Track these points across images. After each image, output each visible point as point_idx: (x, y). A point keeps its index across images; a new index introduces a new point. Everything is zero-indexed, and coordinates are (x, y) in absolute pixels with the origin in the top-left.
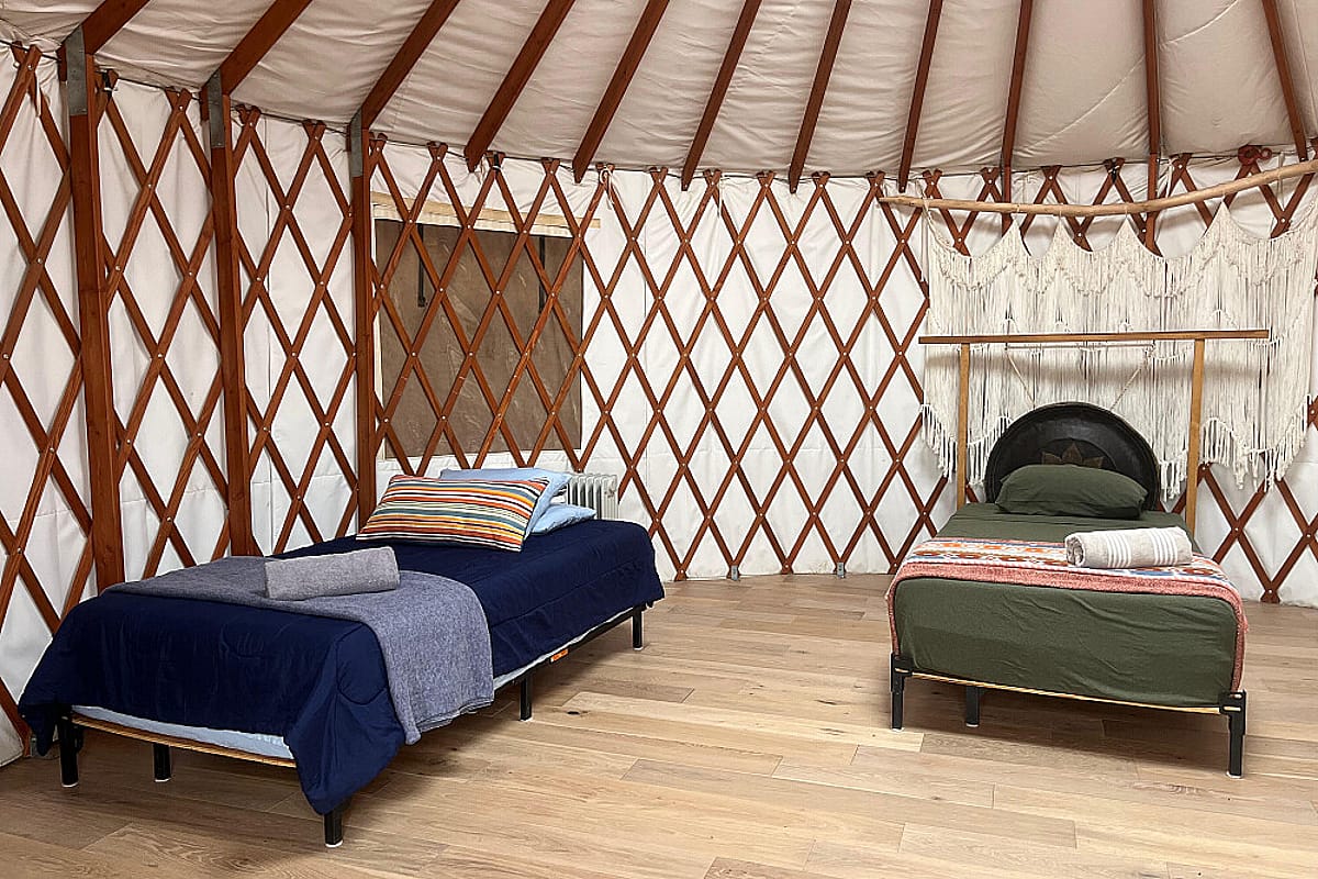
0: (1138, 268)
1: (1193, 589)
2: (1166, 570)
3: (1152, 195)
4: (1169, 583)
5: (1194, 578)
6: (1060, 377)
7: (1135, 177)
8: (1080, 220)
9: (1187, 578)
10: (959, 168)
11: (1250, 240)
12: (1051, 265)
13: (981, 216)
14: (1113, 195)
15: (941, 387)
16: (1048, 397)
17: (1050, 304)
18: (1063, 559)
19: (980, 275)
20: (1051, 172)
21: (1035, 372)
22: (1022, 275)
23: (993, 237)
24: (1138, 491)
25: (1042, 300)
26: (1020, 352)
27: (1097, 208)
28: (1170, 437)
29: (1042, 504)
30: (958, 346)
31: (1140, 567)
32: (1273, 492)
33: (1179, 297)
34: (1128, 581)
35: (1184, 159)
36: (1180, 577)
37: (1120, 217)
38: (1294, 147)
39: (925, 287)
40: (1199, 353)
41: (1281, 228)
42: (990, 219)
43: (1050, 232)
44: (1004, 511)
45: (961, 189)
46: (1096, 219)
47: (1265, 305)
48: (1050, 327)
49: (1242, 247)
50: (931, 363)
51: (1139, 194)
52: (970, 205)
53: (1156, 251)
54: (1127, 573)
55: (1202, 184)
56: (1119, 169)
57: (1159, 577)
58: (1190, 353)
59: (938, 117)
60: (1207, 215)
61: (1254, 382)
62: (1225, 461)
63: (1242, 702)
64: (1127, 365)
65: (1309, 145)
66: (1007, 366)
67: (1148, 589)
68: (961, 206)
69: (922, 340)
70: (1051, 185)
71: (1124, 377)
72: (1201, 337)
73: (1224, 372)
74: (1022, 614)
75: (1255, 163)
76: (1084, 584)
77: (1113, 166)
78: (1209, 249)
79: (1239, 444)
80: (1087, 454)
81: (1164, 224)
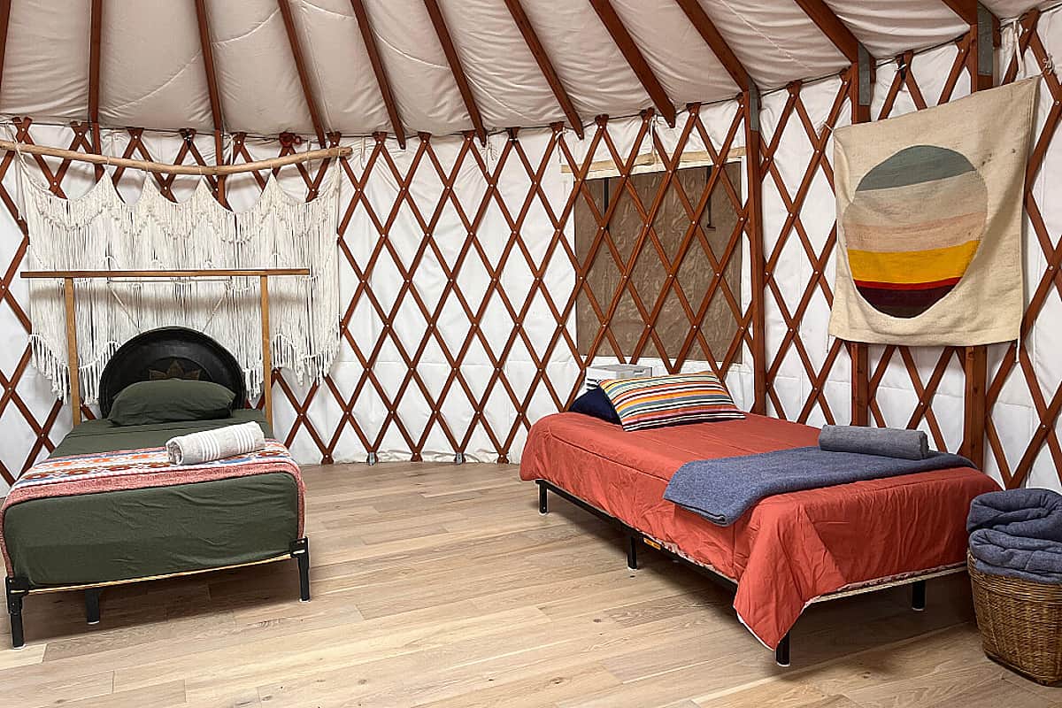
0: (214, 219)
1: (266, 468)
2: (246, 456)
3: (220, 161)
4: (248, 467)
5: (266, 460)
6: (160, 306)
7: (205, 145)
8: (165, 176)
9: (261, 460)
10: (48, 118)
11: (292, 203)
12: (143, 212)
13: (74, 164)
14: (189, 159)
15: (48, 319)
16: (150, 323)
17: (145, 243)
18: (165, 461)
19: (77, 217)
20: (136, 132)
21: (138, 303)
22: (117, 219)
23: (88, 184)
24: (227, 395)
25: (138, 241)
26: (121, 285)
27: (178, 168)
28: (250, 350)
29: (150, 415)
30: (62, 280)
31: (228, 457)
32: (323, 385)
33: (247, 242)
34: (218, 470)
35: (241, 137)
36: (256, 461)
37: (196, 177)
38: (316, 138)
39: (23, 225)
40: (264, 286)
41: (313, 195)
42: (83, 168)
43: (140, 184)
44: (116, 424)
45: (53, 137)
46: (178, 177)
47: (306, 251)
48: (147, 264)
49: (287, 207)
50: (36, 296)
51: (211, 161)
52: (64, 153)
53: (227, 206)
54: (217, 464)
55: (256, 158)
56: (193, 138)
57: (241, 463)
58: (258, 286)
59: (21, 69)
60: (262, 182)
61: (303, 307)
62: (289, 366)
63: (305, 546)
64: (214, 295)
65: (326, 137)
66: (111, 298)
67: (233, 474)
68: (54, 153)
69: (23, 275)
70: (136, 144)
71: (211, 306)
72: (265, 274)
73: (282, 300)
74: (132, 515)
75: (291, 146)
76: (183, 480)
77: (188, 135)
78: (264, 208)
79: (298, 351)
80: (187, 369)
81: (232, 185)
